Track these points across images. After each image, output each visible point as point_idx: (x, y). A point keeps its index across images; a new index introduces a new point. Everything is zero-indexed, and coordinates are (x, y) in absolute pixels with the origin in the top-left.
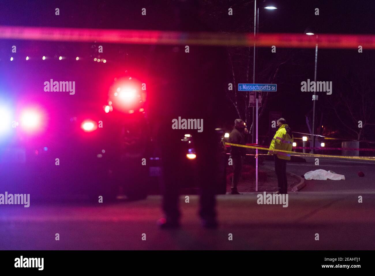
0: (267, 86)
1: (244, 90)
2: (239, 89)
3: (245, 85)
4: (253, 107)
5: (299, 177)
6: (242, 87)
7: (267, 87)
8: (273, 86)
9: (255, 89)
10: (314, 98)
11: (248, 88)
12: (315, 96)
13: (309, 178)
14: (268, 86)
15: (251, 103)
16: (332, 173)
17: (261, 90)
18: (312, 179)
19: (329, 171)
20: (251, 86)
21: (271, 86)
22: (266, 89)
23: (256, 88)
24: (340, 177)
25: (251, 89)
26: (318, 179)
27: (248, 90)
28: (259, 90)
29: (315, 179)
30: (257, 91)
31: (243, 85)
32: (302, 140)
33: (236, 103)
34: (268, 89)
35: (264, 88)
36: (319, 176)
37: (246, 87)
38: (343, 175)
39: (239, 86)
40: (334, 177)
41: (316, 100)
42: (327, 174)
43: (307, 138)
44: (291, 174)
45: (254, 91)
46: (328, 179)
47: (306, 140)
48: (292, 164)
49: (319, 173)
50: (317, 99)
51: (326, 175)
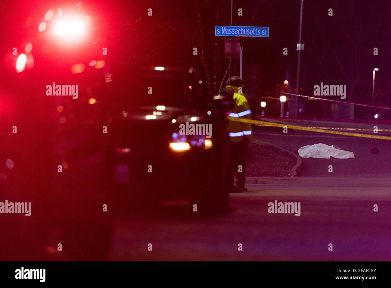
0: (255, 29)
1: (224, 34)
2: (216, 33)
3: (225, 28)
4: (230, 58)
5: (292, 153)
6: (221, 31)
7: (255, 31)
8: (264, 29)
9: (239, 34)
10: (300, 47)
11: (229, 32)
12: (300, 45)
13: (305, 156)
14: (257, 29)
15: (227, 53)
16: (336, 149)
17: (247, 35)
18: (310, 157)
19: (332, 146)
20: (234, 29)
21: (261, 30)
22: (254, 34)
23: (240, 32)
24: (348, 155)
25: (233, 34)
26: (318, 157)
27: (229, 34)
28: (244, 35)
29: (315, 157)
30: (241, 36)
31: (222, 28)
32: (279, 100)
33: (202, 53)
34: (256, 34)
35: (251, 32)
36: (319, 153)
37: (226, 30)
38: (352, 151)
39: (217, 29)
40: (339, 154)
41: (301, 51)
42: (330, 151)
43: (287, 98)
44: (280, 149)
45: (237, 36)
46: (331, 158)
47: (285, 101)
48: (277, 135)
49: (318, 149)
50: (303, 49)
51: (328, 151)
